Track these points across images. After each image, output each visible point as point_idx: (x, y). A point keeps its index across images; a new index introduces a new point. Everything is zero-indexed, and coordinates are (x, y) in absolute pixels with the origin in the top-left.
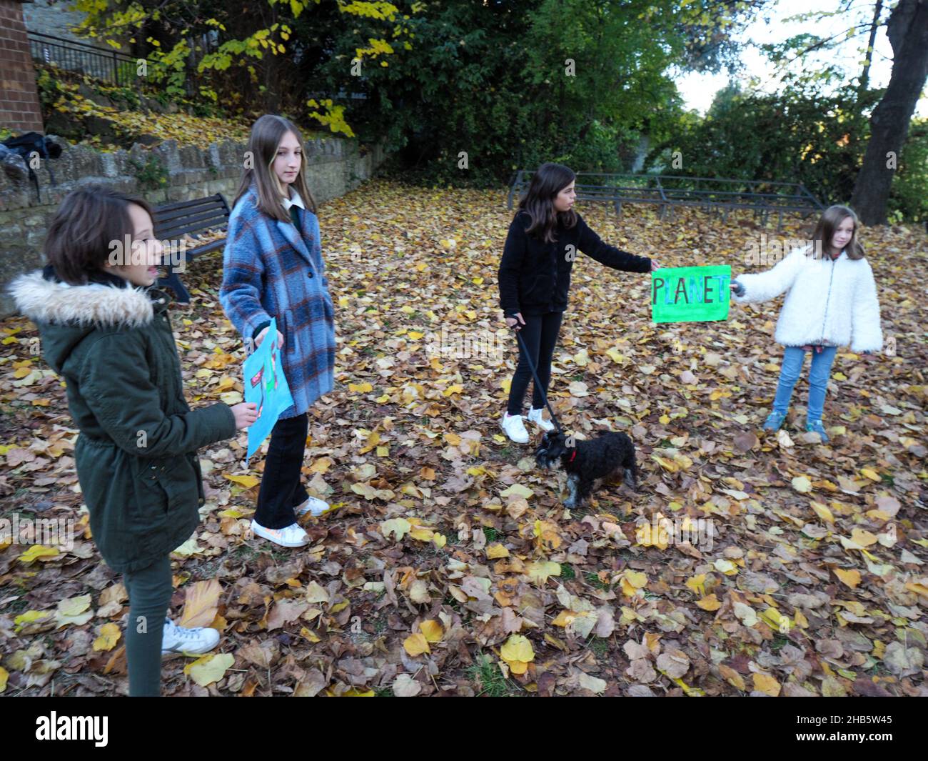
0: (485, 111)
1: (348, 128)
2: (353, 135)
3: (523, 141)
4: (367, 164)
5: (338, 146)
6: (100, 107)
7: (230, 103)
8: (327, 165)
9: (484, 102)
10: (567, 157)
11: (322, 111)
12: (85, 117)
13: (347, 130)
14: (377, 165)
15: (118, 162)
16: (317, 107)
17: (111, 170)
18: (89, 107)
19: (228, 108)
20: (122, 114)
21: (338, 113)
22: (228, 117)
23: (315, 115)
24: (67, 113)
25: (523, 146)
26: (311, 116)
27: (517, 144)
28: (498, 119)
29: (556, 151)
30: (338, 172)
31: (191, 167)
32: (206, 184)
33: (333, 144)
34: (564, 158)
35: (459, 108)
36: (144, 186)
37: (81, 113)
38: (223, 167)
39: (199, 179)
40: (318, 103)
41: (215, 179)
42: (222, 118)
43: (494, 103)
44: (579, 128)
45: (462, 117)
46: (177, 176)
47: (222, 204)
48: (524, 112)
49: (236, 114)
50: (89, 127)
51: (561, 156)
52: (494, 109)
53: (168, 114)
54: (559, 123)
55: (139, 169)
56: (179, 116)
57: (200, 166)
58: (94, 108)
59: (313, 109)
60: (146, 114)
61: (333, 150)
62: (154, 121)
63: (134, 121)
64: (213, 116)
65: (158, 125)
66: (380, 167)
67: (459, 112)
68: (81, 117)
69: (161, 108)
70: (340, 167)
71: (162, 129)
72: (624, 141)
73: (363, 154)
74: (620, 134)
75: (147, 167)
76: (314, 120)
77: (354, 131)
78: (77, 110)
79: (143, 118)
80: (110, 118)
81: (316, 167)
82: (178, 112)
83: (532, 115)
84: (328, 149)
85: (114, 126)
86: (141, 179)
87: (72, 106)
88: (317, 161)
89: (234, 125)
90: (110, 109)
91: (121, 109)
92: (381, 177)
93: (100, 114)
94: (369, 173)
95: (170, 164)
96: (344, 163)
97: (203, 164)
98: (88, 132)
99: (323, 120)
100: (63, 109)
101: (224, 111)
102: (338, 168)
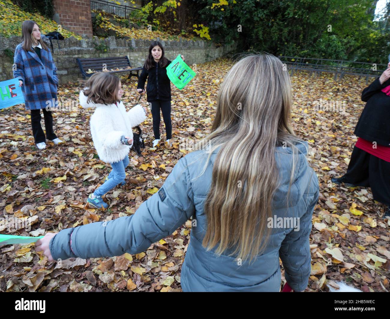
0: (268, 30)
1: (209, 36)
2: (210, 39)
3: (286, 43)
4: (221, 51)
5: (202, 43)
6: (115, 26)
7: (166, 25)
8: (195, 51)
9: (268, 26)
10: (306, 51)
11: (199, 29)
12: (109, 30)
13: (208, 37)
14: (227, 52)
15: (88, 43)
16: (196, 27)
17: (85, 45)
18: (111, 27)
19: (164, 27)
20: (122, 28)
21: (206, 29)
22: (164, 31)
23: (195, 30)
24: (103, 28)
25: (285, 45)
26: (194, 31)
27: (283, 45)
28: (274, 33)
29: (302, 48)
30: (201, 54)
31: (121, 46)
32: (128, 53)
33: (200, 42)
34: (304, 52)
35: (257, 28)
36: (98, 52)
37: (108, 28)
38: (137, 47)
39: (124, 51)
40: (198, 26)
41: (132, 51)
42: (161, 31)
43: (272, 27)
44: (312, 38)
45: (257, 32)
46: (114, 49)
47: (127, 60)
48: (286, 30)
49: (167, 30)
50: (110, 33)
51: (303, 51)
52: (272, 29)
53: (141, 29)
54: (304, 36)
55: (96, 45)
56: (144, 30)
57: (125, 46)
58: (113, 27)
59: (195, 28)
60: (131, 29)
61: (198, 44)
62: (132, 32)
63: (125, 31)
64: (158, 31)
65: (133, 33)
66: (228, 53)
67: (256, 30)
68: (107, 29)
69: (138, 27)
70: (203, 52)
71: (134, 34)
72: (351, 46)
73: (217, 47)
74: (348, 42)
75: (100, 46)
76: (195, 32)
77: (211, 37)
78: (106, 27)
79: (129, 30)
80: (116, 30)
81: (188, 51)
82: (145, 29)
83: (290, 32)
84: (196, 44)
85: (117, 33)
86: (97, 50)
87: (105, 26)
88: (189, 48)
89: (165, 34)
90: (119, 27)
91: (123, 27)
92: (228, 58)
93: (114, 29)
94: (221, 55)
95: (111, 45)
96: (205, 50)
97: (127, 46)
98: (109, 35)
99: (198, 32)
100: (102, 27)
101: (163, 28)
102: (202, 52)
